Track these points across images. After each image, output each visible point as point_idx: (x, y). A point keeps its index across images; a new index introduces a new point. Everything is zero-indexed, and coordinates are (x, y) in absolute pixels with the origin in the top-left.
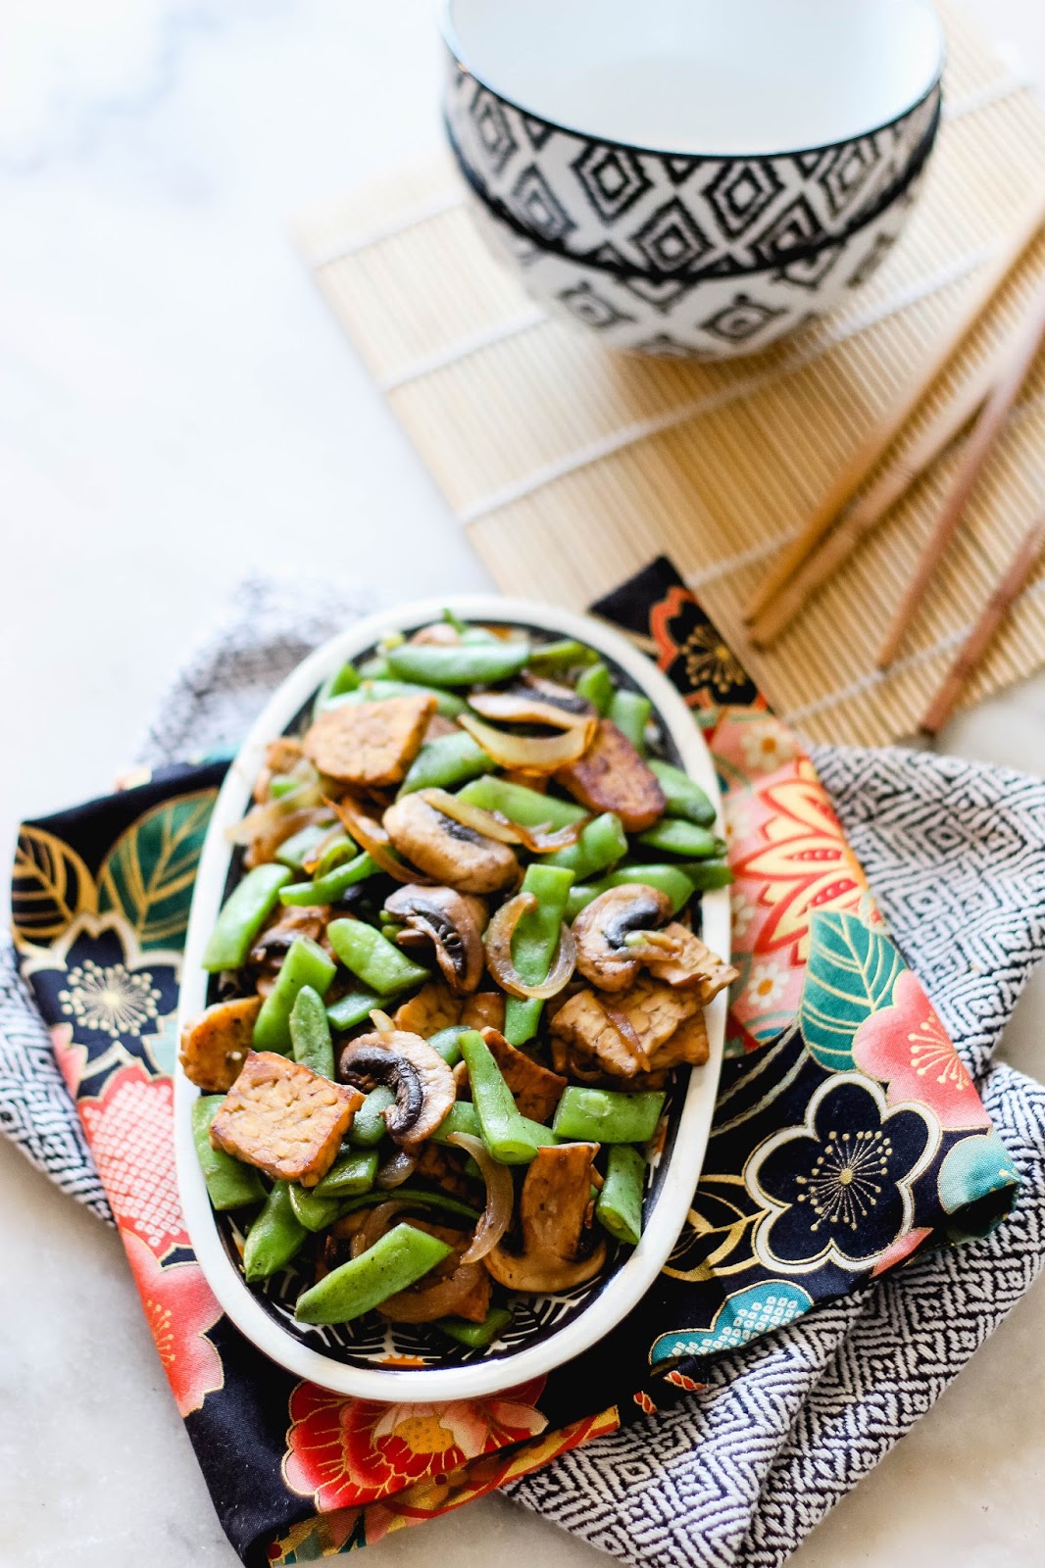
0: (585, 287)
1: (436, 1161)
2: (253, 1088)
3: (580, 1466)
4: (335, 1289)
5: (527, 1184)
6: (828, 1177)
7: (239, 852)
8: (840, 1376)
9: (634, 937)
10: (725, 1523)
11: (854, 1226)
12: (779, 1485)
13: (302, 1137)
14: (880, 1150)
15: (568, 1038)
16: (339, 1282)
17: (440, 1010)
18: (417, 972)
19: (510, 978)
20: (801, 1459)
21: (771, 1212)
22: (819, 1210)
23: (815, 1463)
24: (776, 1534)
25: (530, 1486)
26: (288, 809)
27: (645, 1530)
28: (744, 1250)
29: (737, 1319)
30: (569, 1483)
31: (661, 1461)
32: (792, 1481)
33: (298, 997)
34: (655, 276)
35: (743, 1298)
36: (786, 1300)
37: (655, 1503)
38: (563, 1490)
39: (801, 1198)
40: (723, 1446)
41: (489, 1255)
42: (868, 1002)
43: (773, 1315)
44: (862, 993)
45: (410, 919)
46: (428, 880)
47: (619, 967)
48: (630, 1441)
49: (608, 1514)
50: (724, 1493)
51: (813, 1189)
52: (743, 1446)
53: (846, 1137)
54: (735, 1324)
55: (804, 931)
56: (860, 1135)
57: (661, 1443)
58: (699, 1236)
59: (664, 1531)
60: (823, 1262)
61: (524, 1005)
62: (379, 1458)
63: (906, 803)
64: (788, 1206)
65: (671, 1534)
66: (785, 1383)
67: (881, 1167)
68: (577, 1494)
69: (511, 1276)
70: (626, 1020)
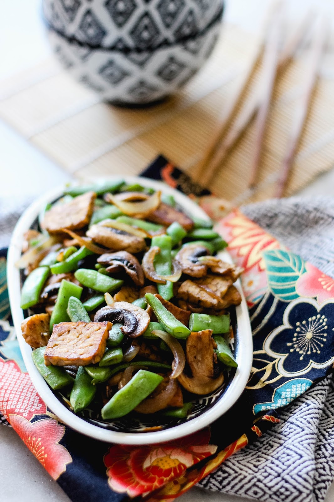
0: (111, 63)
1: (146, 348)
2: (59, 337)
3: (234, 464)
4: (118, 401)
5: (188, 348)
6: (301, 339)
7: (22, 271)
8: (327, 415)
9: (202, 259)
10: (306, 467)
11: (319, 352)
12: (319, 456)
13: (89, 345)
14: (321, 321)
15: (186, 298)
16: (119, 397)
17: (130, 296)
18: (117, 282)
19: (157, 277)
20: (324, 445)
21: (280, 359)
22: (301, 352)
23: (331, 445)
24: (324, 475)
25: (214, 478)
26: (40, 249)
27: (271, 481)
28: (274, 373)
29: (282, 395)
30: (231, 472)
31: (268, 455)
32: (323, 454)
33: (69, 301)
34: (139, 50)
35: (282, 388)
36: (300, 385)
37: (272, 469)
38: (230, 475)
39: (292, 350)
40: (294, 440)
41: (180, 376)
42: (297, 273)
43: (296, 391)
44: (292, 271)
45: (110, 262)
46: (112, 250)
47: (200, 268)
48: (250, 453)
49: (253, 478)
50: (301, 457)
51: (296, 346)
52: (303, 438)
53: (304, 322)
54: (282, 397)
55: (260, 260)
56: (310, 319)
57: (265, 449)
58: (254, 373)
59: (279, 479)
60: (310, 369)
61: (166, 286)
62: (149, 475)
63: (281, 218)
64: (287, 355)
65: (283, 479)
66: (310, 414)
67: (324, 327)
68: (237, 474)
69: (190, 386)
70: (207, 287)
